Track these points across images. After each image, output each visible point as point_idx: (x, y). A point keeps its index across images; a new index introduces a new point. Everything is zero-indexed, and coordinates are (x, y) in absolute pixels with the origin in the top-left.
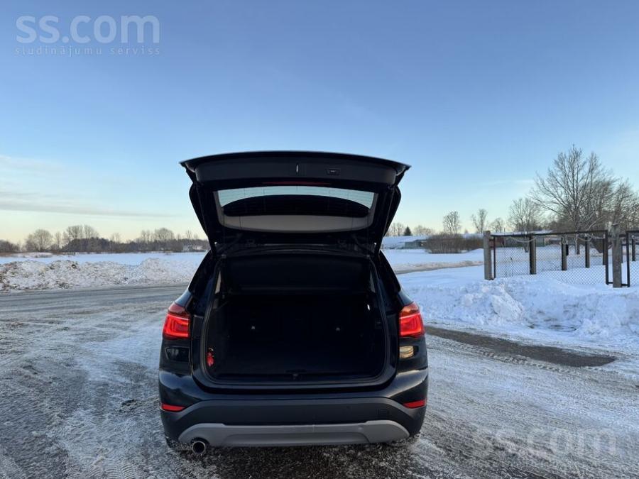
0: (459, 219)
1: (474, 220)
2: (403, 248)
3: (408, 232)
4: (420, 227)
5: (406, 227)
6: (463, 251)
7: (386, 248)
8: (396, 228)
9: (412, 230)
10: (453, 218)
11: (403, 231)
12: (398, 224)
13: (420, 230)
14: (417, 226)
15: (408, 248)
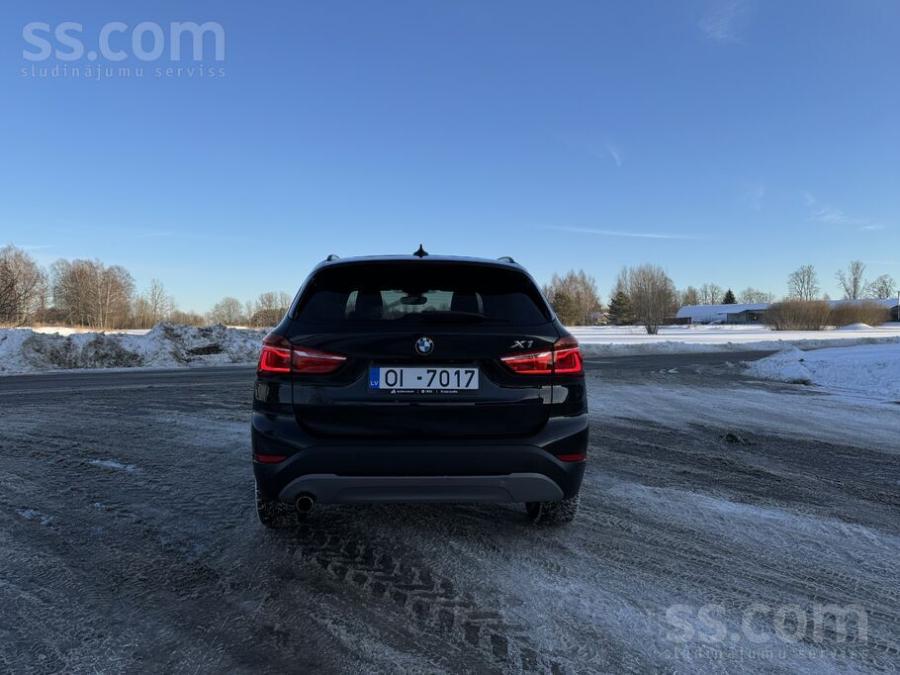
0: (816, 277)
1: (842, 279)
2: (723, 323)
3: (729, 299)
4: (750, 290)
5: (726, 290)
6: (829, 327)
7: (694, 323)
8: (709, 291)
9: (737, 295)
10: (804, 276)
11: (721, 297)
12: (712, 286)
13: (749, 295)
14: (745, 289)
15: (731, 323)
